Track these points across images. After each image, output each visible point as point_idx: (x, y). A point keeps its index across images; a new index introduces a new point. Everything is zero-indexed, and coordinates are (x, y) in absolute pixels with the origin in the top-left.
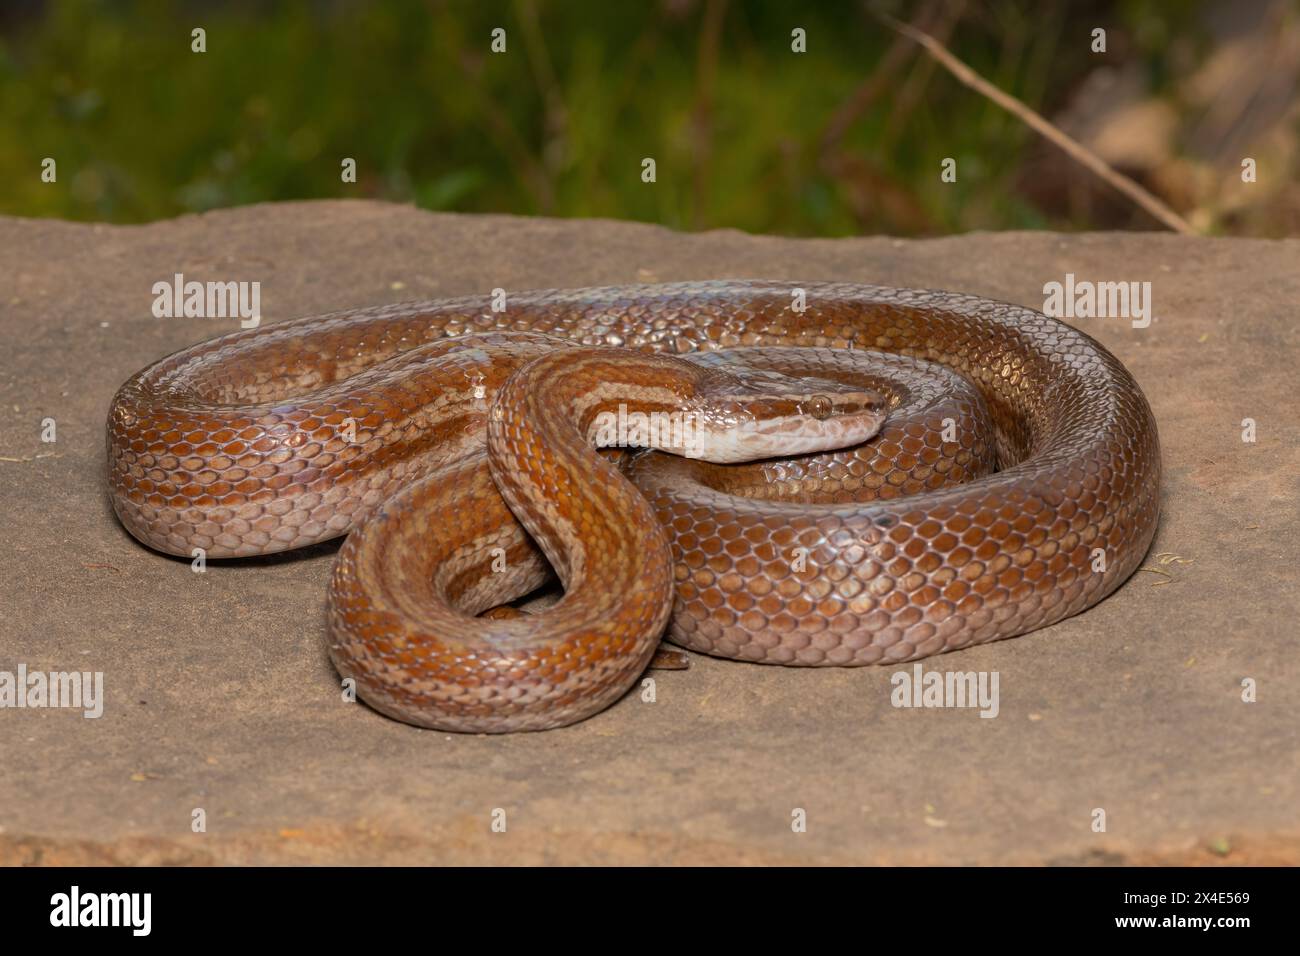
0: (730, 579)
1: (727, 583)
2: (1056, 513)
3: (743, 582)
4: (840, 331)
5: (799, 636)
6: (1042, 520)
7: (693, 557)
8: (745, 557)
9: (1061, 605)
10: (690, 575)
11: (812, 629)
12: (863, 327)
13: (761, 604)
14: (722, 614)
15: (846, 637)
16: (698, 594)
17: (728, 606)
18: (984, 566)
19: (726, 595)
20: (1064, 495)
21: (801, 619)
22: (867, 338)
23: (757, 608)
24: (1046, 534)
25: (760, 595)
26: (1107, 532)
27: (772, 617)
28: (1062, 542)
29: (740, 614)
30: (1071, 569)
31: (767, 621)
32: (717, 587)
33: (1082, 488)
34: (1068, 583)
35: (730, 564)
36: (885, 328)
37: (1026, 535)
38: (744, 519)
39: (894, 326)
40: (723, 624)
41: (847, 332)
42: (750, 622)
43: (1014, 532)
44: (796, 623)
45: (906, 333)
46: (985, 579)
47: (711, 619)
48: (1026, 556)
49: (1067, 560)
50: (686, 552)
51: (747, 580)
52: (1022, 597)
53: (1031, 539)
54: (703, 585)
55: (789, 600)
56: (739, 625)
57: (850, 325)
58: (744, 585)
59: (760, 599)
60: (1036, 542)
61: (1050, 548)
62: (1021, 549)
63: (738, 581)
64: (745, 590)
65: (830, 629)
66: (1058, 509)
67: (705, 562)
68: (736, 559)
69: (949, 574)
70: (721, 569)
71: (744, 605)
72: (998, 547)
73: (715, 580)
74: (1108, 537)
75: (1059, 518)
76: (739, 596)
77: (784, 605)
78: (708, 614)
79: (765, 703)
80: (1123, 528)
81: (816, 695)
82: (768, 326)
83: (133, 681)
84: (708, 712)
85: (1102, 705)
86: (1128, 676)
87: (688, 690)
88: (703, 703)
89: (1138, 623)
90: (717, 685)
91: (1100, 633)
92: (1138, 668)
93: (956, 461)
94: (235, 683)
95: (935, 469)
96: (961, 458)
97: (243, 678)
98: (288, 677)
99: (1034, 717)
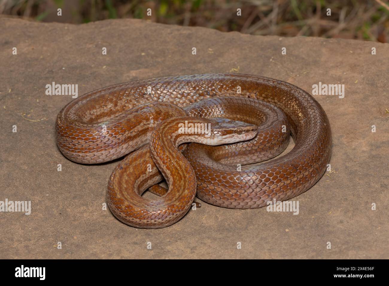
0: (211, 187)
1: (210, 188)
2: (297, 170)
3: (215, 188)
4: (253, 92)
5: (229, 202)
6: (293, 172)
7: (202, 180)
8: (215, 182)
9: (299, 191)
10: (201, 184)
11: (232, 201)
12: (259, 91)
13: (219, 194)
14: (209, 195)
15: (241, 203)
16: (203, 189)
17: (211, 193)
18: (277, 185)
19: (210, 191)
20: (300, 164)
21: (229, 198)
22: (260, 94)
23: (218, 195)
24: (294, 175)
25: (219, 192)
26: (312, 172)
27: (222, 197)
28: (299, 177)
29: (214, 196)
30: (302, 183)
31: (221, 198)
32: (208, 188)
33: (305, 161)
34: (300, 187)
35: (211, 183)
36: (265, 92)
37: (289, 176)
38: (216, 171)
39: (267, 91)
40: (210, 197)
41: (255, 92)
42: (216, 198)
43: (286, 176)
44: (228, 199)
45: (270, 94)
46: (278, 188)
47: (207, 196)
48: (289, 181)
49: (300, 181)
50: (200, 178)
51: (216, 188)
52: (288, 192)
53: (290, 177)
54: (205, 187)
55: (226, 194)
56: (214, 198)
57: (255, 90)
58: (215, 189)
59: (219, 193)
60: (292, 178)
61: (295, 179)
62: (287, 180)
63: (213, 188)
64: (215, 190)
65: (237, 201)
66: (298, 168)
67: (205, 181)
68: (213, 182)
69: (268, 188)
70: (209, 184)
71: (215, 194)
72: (281, 180)
73: (207, 186)
74: (312, 173)
75: (298, 171)
76: (213, 191)
77: (225, 195)
78: (206, 195)
79: (219, 220)
80: (316, 169)
81: (233, 218)
82: (234, 88)
83: (58, 206)
84: (205, 222)
85: (305, 228)
86: (313, 217)
87: (200, 214)
88: (204, 218)
89: (319, 197)
90: (208, 212)
91: (309, 200)
92: (316, 214)
93: (277, 141)
94: (84, 207)
95: (271, 143)
96: (279, 140)
97: (87, 205)
98: (99, 205)
99: (287, 230)
